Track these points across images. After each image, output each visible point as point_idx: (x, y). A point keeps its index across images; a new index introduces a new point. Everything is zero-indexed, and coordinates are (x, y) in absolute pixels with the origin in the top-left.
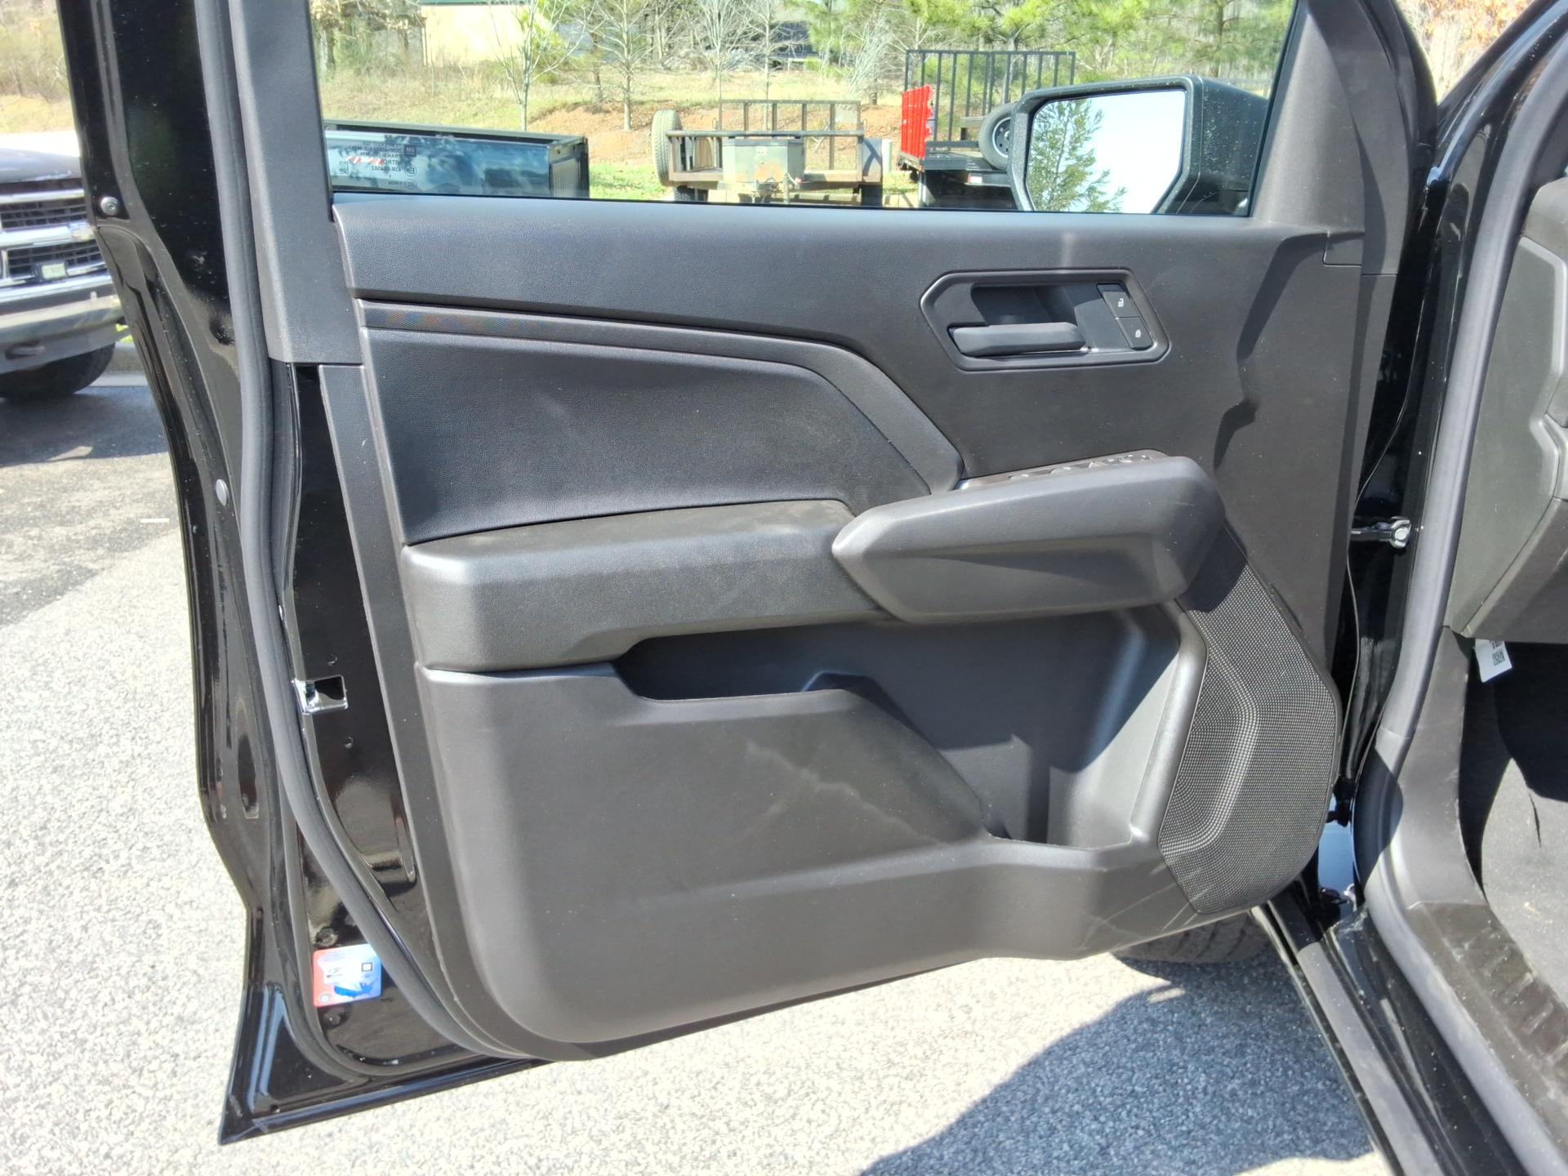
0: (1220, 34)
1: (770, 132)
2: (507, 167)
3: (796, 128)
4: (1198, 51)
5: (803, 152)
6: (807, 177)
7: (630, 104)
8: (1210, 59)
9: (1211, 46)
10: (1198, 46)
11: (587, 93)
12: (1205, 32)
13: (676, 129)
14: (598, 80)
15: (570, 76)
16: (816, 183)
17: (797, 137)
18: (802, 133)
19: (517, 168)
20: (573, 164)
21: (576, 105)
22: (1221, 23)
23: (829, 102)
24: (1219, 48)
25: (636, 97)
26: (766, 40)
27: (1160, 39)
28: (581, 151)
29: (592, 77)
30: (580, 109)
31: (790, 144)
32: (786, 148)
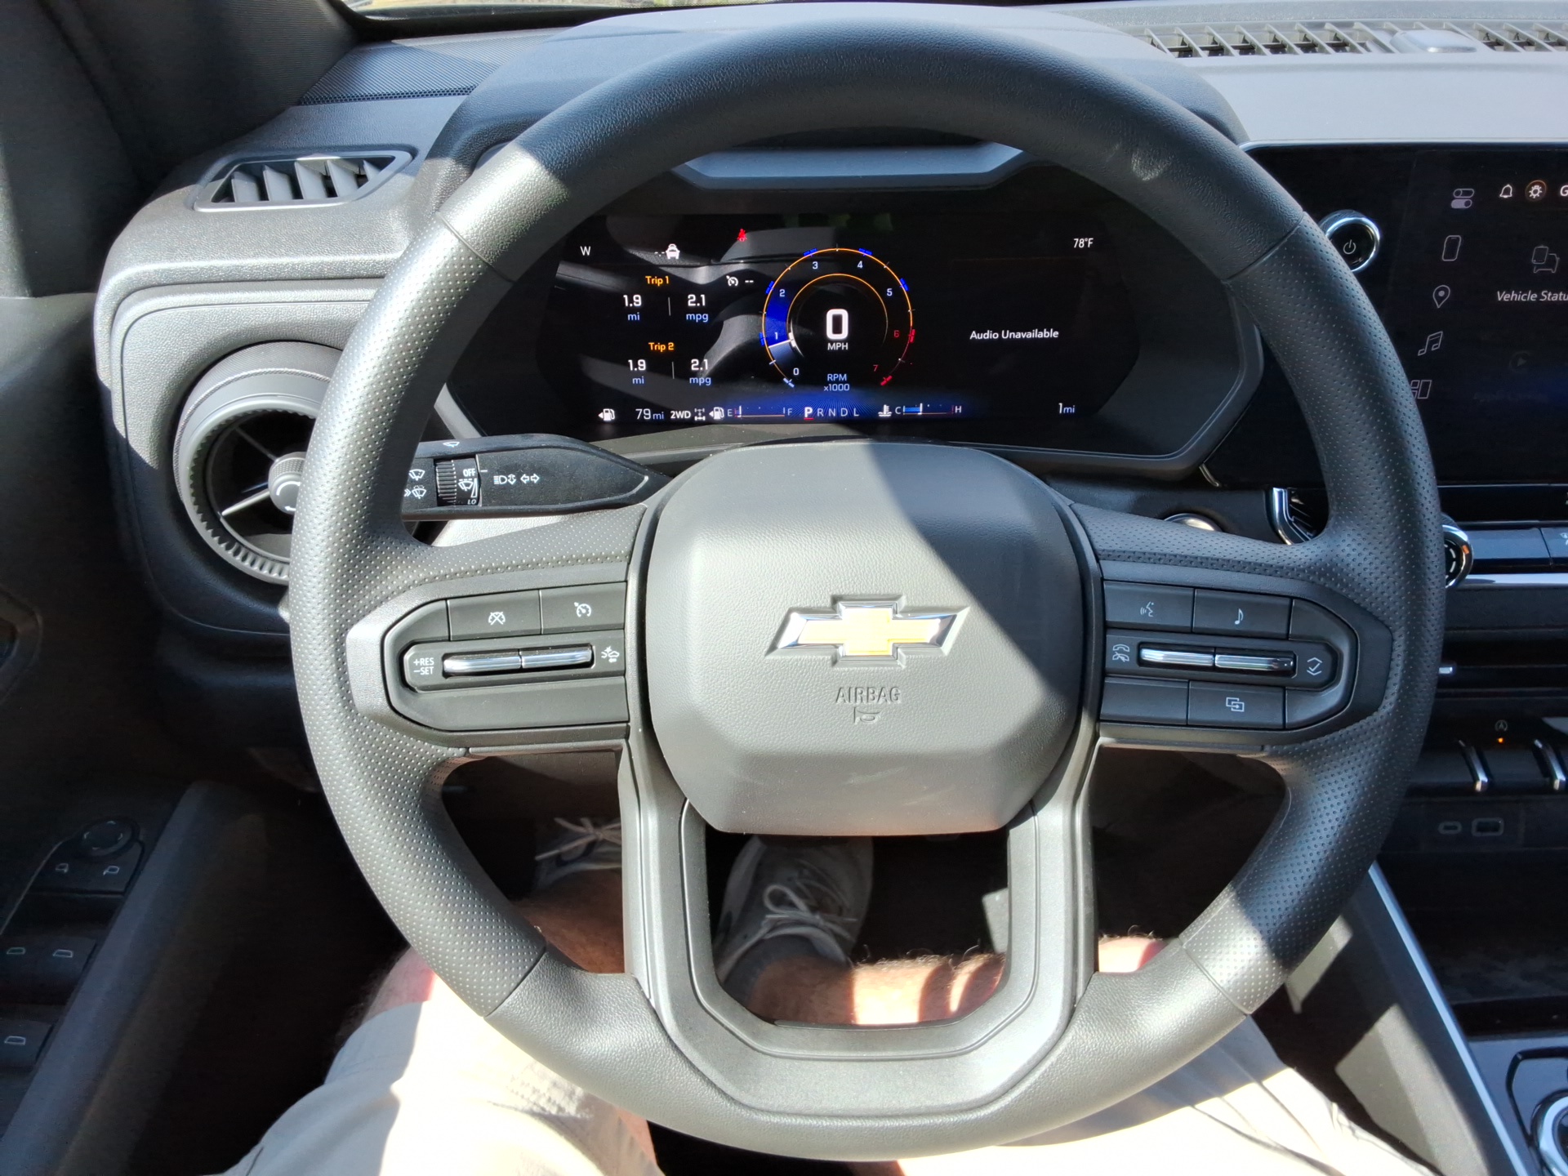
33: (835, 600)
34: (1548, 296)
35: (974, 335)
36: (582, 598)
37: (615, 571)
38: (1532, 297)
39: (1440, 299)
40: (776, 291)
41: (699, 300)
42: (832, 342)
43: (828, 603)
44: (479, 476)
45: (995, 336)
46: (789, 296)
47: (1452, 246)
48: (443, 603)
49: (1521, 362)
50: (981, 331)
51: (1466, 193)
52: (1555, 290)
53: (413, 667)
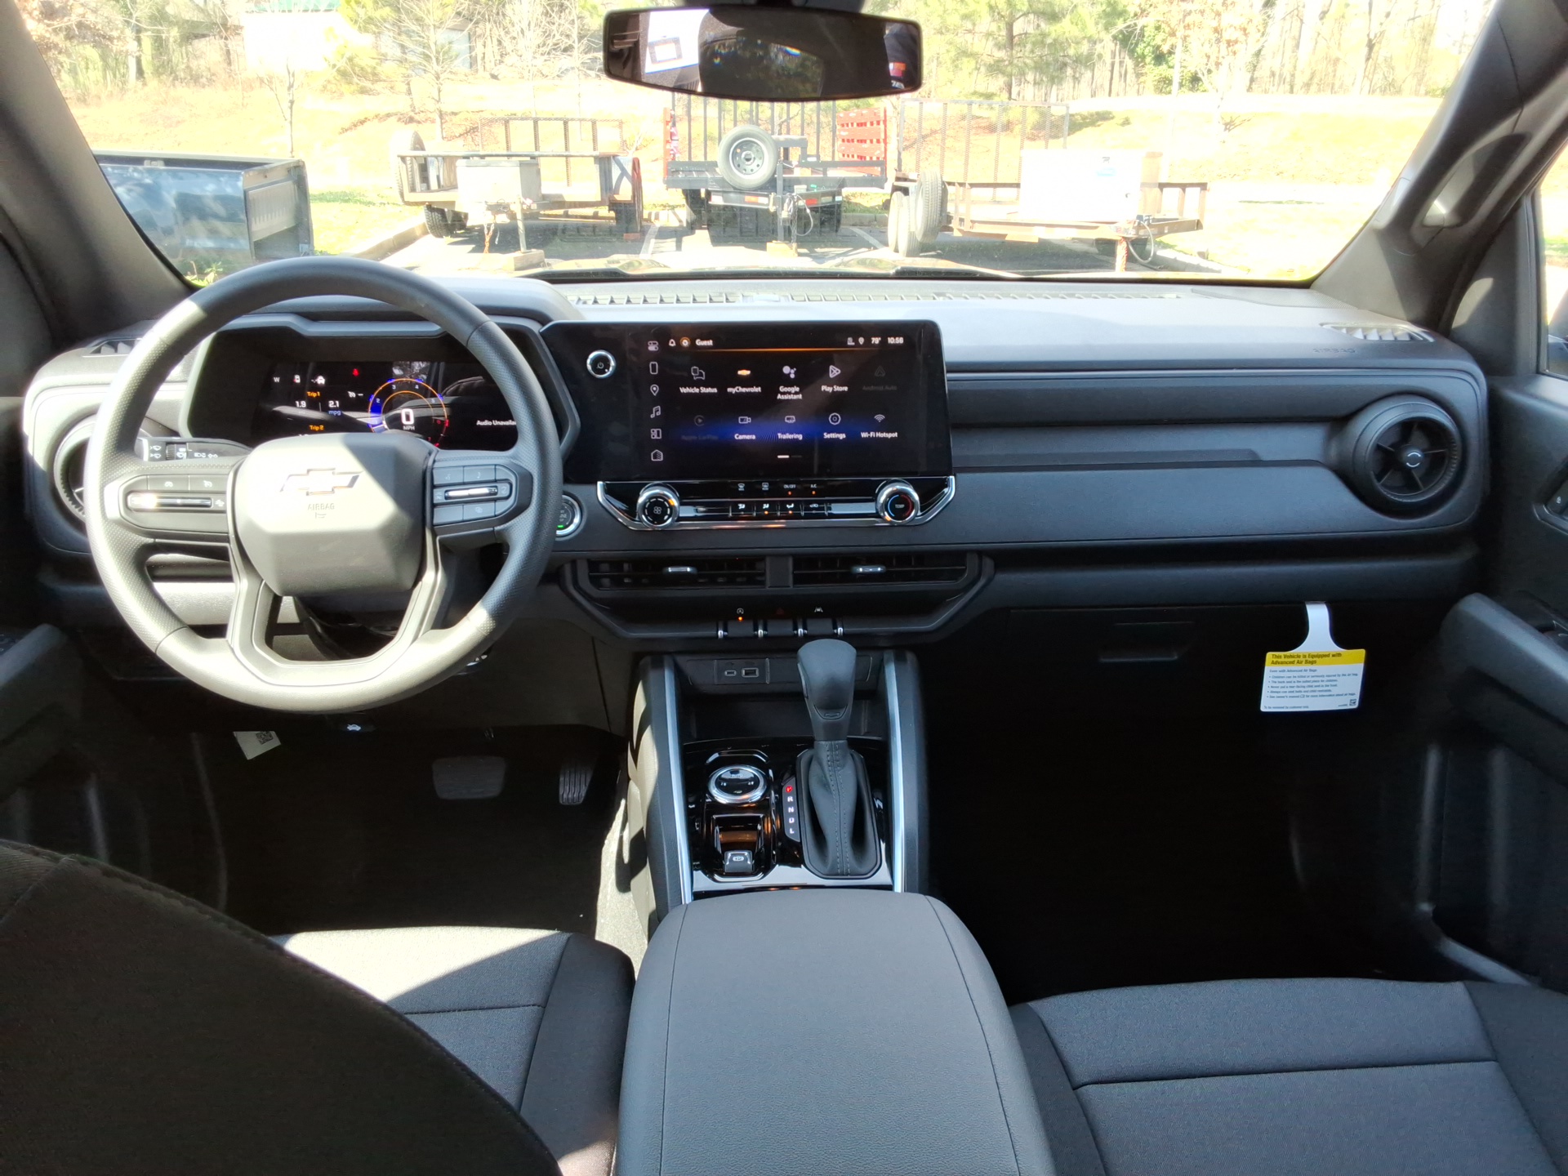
0: (1012, 49)
1: (505, 153)
2: (197, 191)
3: (530, 149)
4: (990, 66)
5: (538, 172)
6: (544, 197)
7: (441, 115)
8: (1003, 73)
9: (1003, 61)
10: (991, 61)
11: (402, 105)
12: (999, 47)
13: (415, 149)
14: (409, 92)
15: (378, 86)
16: (557, 202)
17: (533, 157)
18: (537, 153)
19: (208, 194)
20: (289, 186)
21: (388, 115)
22: (1011, 37)
23: (590, 120)
24: (1011, 63)
25: (446, 108)
26: (575, 53)
27: (953, 54)
28: (297, 174)
29: (404, 88)
30: (393, 119)
31: (522, 164)
32: (518, 168)
33: (309, 471)
34: (704, 390)
35: (479, 423)
36: (207, 479)
37: (224, 471)
38: (697, 390)
39: (655, 392)
40: (375, 400)
41: (335, 404)
42: (406, 425)
43: (306, 472)
44: (187, 452)
45: (490, 423)
46: (382, 401)
47: (654, 368)
48: (145, 477)
49: (700, 421)
50: (482, 420)
51: (654, 344)
52: (707, 387)
53: (131, 500)
